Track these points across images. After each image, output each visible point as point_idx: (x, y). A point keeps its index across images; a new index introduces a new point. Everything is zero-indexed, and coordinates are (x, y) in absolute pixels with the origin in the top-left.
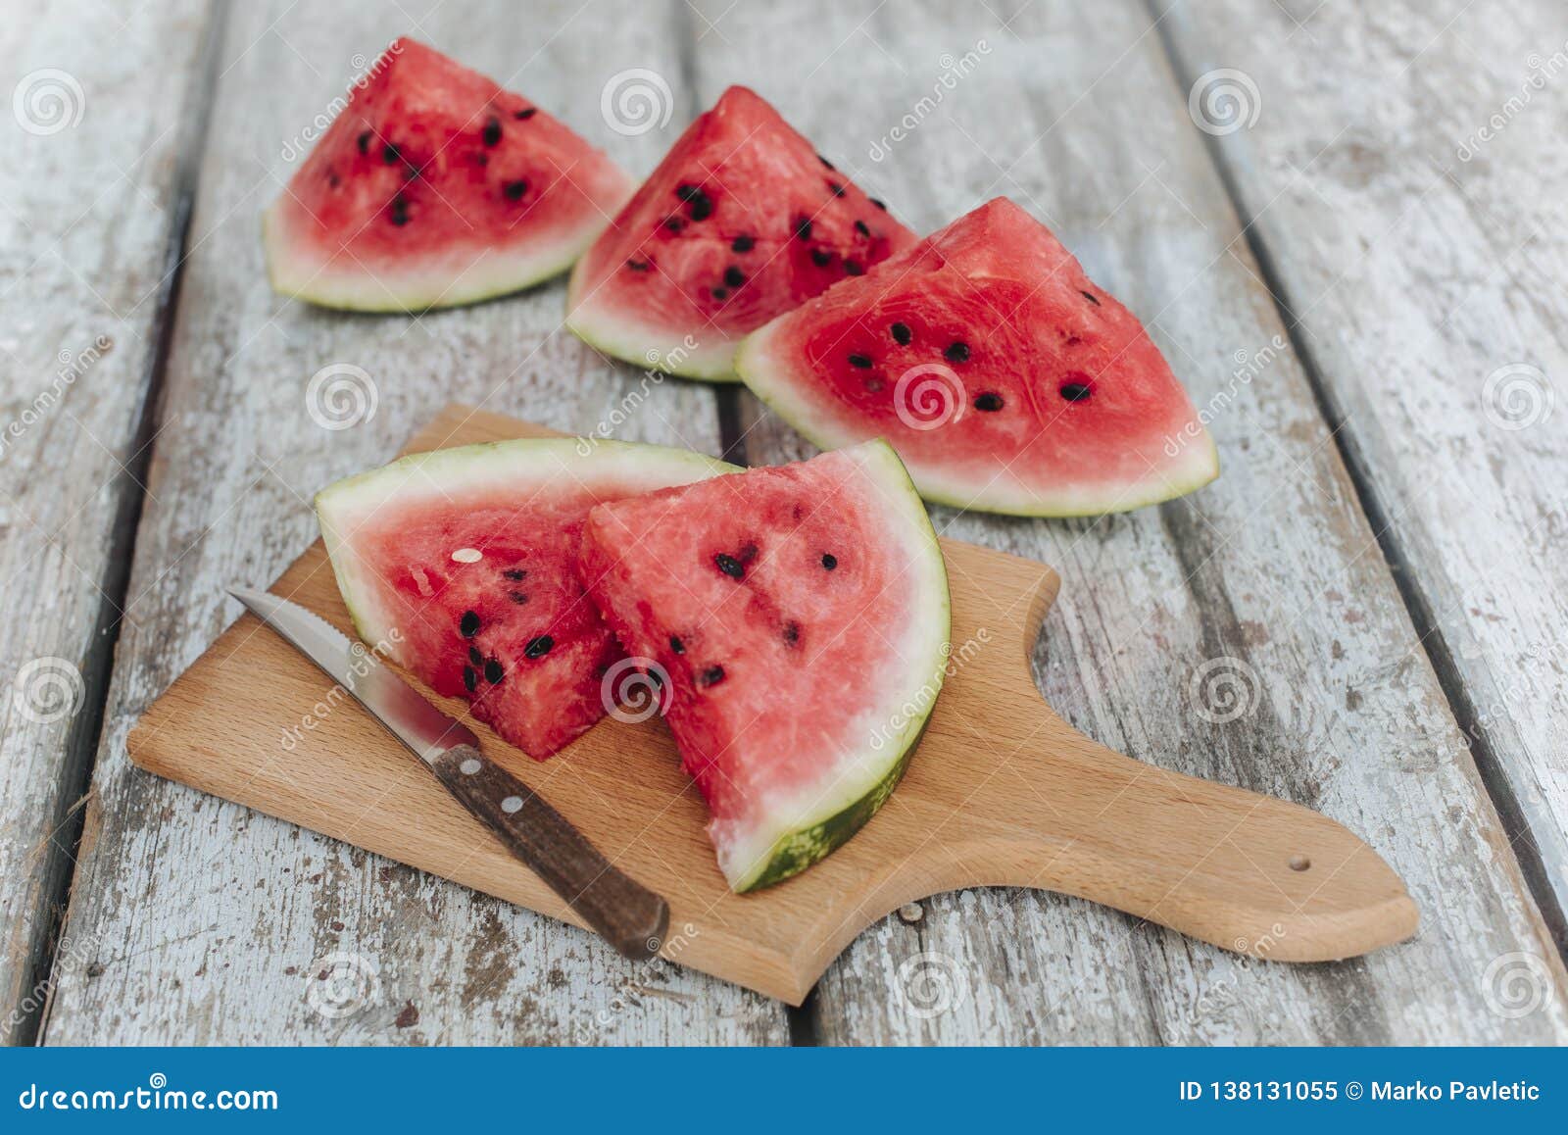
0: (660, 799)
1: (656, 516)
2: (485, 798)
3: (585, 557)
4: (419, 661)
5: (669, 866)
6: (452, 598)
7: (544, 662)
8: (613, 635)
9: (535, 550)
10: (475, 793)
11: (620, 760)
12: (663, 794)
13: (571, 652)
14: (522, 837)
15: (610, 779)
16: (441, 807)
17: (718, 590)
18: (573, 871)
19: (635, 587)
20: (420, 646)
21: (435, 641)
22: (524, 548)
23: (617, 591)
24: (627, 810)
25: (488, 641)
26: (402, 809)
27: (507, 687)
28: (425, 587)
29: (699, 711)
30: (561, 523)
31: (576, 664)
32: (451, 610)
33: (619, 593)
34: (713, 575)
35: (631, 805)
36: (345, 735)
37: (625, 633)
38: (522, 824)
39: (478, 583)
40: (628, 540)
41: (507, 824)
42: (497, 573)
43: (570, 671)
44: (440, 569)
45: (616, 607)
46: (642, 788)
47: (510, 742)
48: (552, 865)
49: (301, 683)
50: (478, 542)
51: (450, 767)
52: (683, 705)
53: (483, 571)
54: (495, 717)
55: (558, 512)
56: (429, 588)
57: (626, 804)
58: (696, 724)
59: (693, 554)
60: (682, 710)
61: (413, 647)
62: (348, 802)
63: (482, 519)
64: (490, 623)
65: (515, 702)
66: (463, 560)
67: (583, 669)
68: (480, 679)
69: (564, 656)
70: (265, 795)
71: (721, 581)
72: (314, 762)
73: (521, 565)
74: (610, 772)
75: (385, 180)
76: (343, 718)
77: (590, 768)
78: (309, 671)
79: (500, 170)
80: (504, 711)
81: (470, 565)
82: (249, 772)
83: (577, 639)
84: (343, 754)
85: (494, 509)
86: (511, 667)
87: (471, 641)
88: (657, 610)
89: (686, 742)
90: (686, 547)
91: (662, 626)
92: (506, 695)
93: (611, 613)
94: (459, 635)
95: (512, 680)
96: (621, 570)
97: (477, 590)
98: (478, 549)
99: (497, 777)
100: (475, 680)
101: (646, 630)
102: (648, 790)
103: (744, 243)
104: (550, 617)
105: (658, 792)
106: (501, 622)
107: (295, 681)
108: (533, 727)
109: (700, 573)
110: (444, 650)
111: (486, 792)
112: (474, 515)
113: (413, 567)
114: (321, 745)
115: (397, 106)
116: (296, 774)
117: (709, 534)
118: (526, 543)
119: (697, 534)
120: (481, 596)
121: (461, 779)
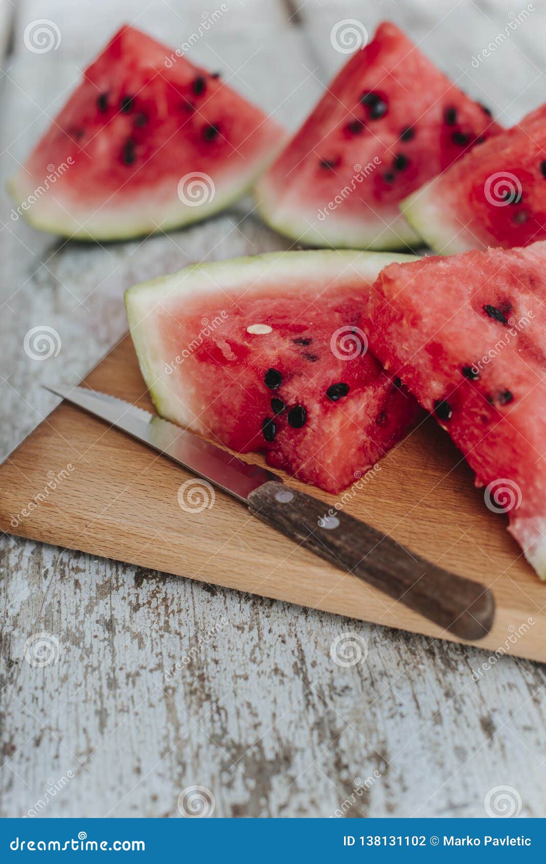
0: (448, 516)
1: (433, 275)
2: (305, 519)
3: (370, 316)
4: (217, 425)
5: (474, 566)
6: (254, 360)
7: (345, 402)
8: (397, 380)
9: (314, 324)
10: (294, 516)
11: (404, 490)
12: (449, 512)
13: (365, 394)
14: (347, 546)
15: (399, 504)
16: (260, 534)
17: (492, 330)
18: (402, 570)
19: (425, 331)
20: (221, 410)
21: (235, 402)
22: (304, 323)
23: (403, 338)
24: (422, 527)
25: (292, 391)
26: (225, 537)
27: (309, 430)
28: (229, 355)
29: (494, 428)
30: (329, 306)
31: (367, 406)
32: (254, 368)
33: (407, 340)
34: (485, 320)
35: (424, 522)
36: (162, 485)
37: (410, 376)
38: (343, 537)
39: (274, 348)
40: (417, 290)
41: (330, 538)
42: (288, 341)
43: (363, 413)
44: (239, 340)
45: (400, 354)
46: (428, 509)
47: (306, 482)
48: (380, 567)
49: (117, 450)
50: (266, 320)
51: (266, 498)
52: (477, 426)
53: (276, 339)
54: (294, 460)
55: (325, 299)
56: (232, 354)
57: (420, 522)
58: (491, 440)
59: (467, 303)
60: (476, 431)
61: (213, 412)
62: (176, 534)
63: (265, 305)
64: (292, 376)
65: (316, 442)
66: (258, 332)
67: (374, 411)
68: (279, 428)
69: (360, 397)
70: (99, 536)
71: (493, 325)
72: (140, 506)
73: (305, 334)
74: (399, 500)
75: (121, 126)
76: (159, 473)
77: (380, 497)
78: (122, 440)
79: (202, 116)
80: (303, 453)
81: (262, 336)
82: (85, 517)
83: (368, 385)
84: (165, 499)
85: (273, 298)
86: (316, 408)
87: (275, 393)
88: (449, 346)
89: (479, 458)
90: (461, 299)
91: (454, 359)
92: (308, 438)
93: (397, 361)
94: (262, 389)
95: (316, 421)
96: (411, 317)
97: (276, 352)
98: (268, 324)
99: (310, 502)
100: (274, 431)
101: (436, 366)
102: (435, 510)
103: (408, 133)
104: (340, 370)
105: (444, 511)
106: (300, 375)
107: (111, 449)
108: (333, 462)
109: (476, 320)
110: (243, 408)
111: (304, 515)
112: (258, 302)
113: (216, 338)
114: (143, 495)
115: (133, 66)
116: (127, 516)
117: (474, 291)
118: (305, 319)
119: (467, 290)
120: (279, 358)
121: (278, 507)
